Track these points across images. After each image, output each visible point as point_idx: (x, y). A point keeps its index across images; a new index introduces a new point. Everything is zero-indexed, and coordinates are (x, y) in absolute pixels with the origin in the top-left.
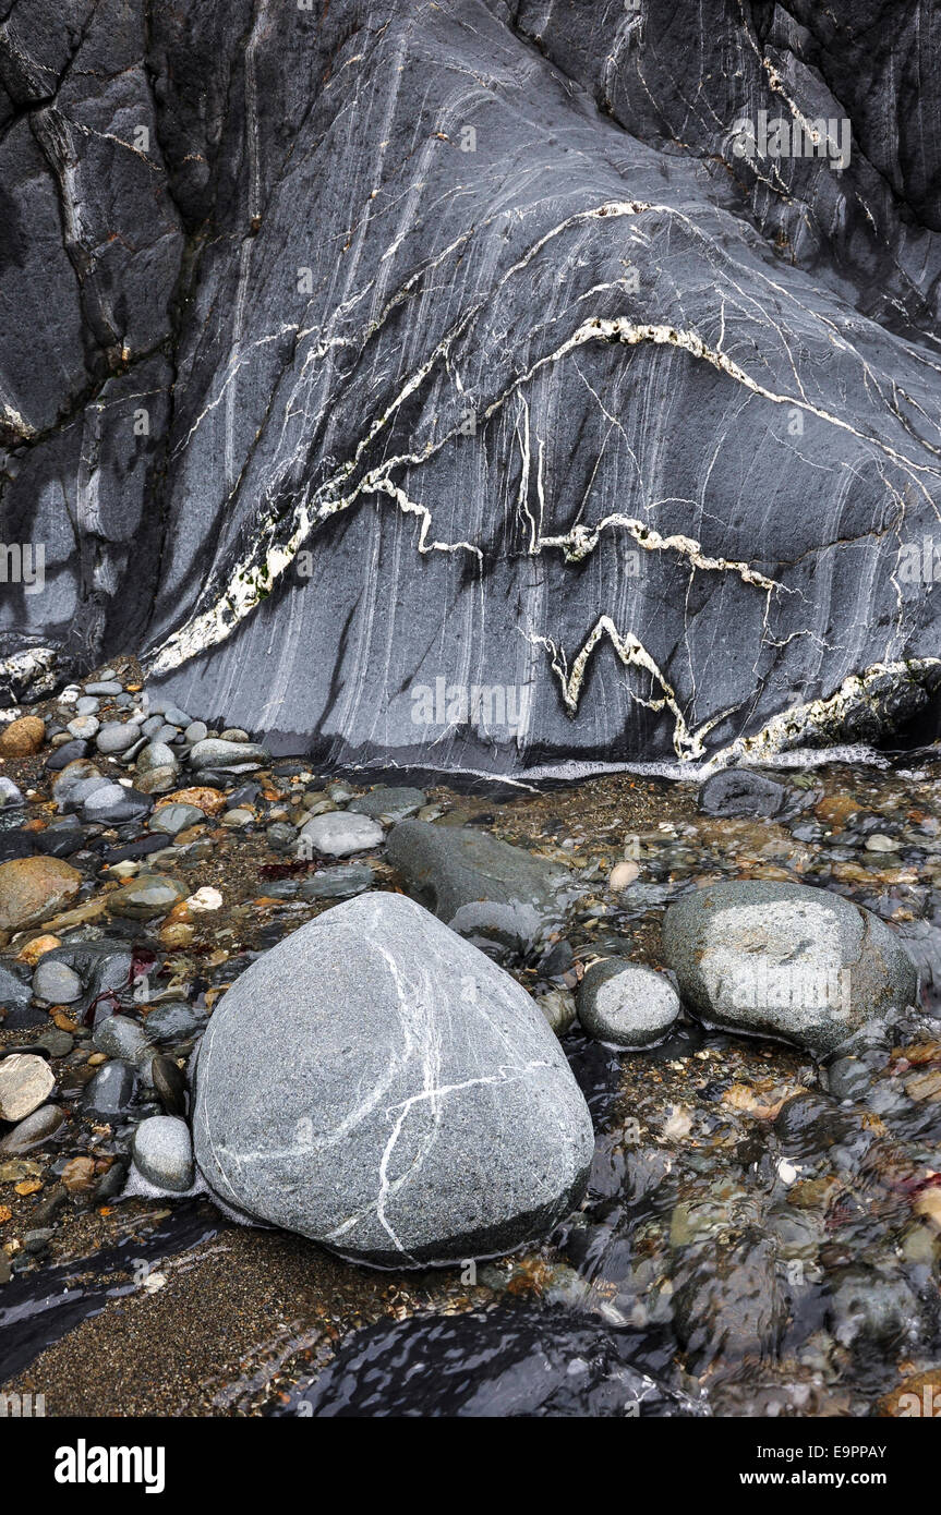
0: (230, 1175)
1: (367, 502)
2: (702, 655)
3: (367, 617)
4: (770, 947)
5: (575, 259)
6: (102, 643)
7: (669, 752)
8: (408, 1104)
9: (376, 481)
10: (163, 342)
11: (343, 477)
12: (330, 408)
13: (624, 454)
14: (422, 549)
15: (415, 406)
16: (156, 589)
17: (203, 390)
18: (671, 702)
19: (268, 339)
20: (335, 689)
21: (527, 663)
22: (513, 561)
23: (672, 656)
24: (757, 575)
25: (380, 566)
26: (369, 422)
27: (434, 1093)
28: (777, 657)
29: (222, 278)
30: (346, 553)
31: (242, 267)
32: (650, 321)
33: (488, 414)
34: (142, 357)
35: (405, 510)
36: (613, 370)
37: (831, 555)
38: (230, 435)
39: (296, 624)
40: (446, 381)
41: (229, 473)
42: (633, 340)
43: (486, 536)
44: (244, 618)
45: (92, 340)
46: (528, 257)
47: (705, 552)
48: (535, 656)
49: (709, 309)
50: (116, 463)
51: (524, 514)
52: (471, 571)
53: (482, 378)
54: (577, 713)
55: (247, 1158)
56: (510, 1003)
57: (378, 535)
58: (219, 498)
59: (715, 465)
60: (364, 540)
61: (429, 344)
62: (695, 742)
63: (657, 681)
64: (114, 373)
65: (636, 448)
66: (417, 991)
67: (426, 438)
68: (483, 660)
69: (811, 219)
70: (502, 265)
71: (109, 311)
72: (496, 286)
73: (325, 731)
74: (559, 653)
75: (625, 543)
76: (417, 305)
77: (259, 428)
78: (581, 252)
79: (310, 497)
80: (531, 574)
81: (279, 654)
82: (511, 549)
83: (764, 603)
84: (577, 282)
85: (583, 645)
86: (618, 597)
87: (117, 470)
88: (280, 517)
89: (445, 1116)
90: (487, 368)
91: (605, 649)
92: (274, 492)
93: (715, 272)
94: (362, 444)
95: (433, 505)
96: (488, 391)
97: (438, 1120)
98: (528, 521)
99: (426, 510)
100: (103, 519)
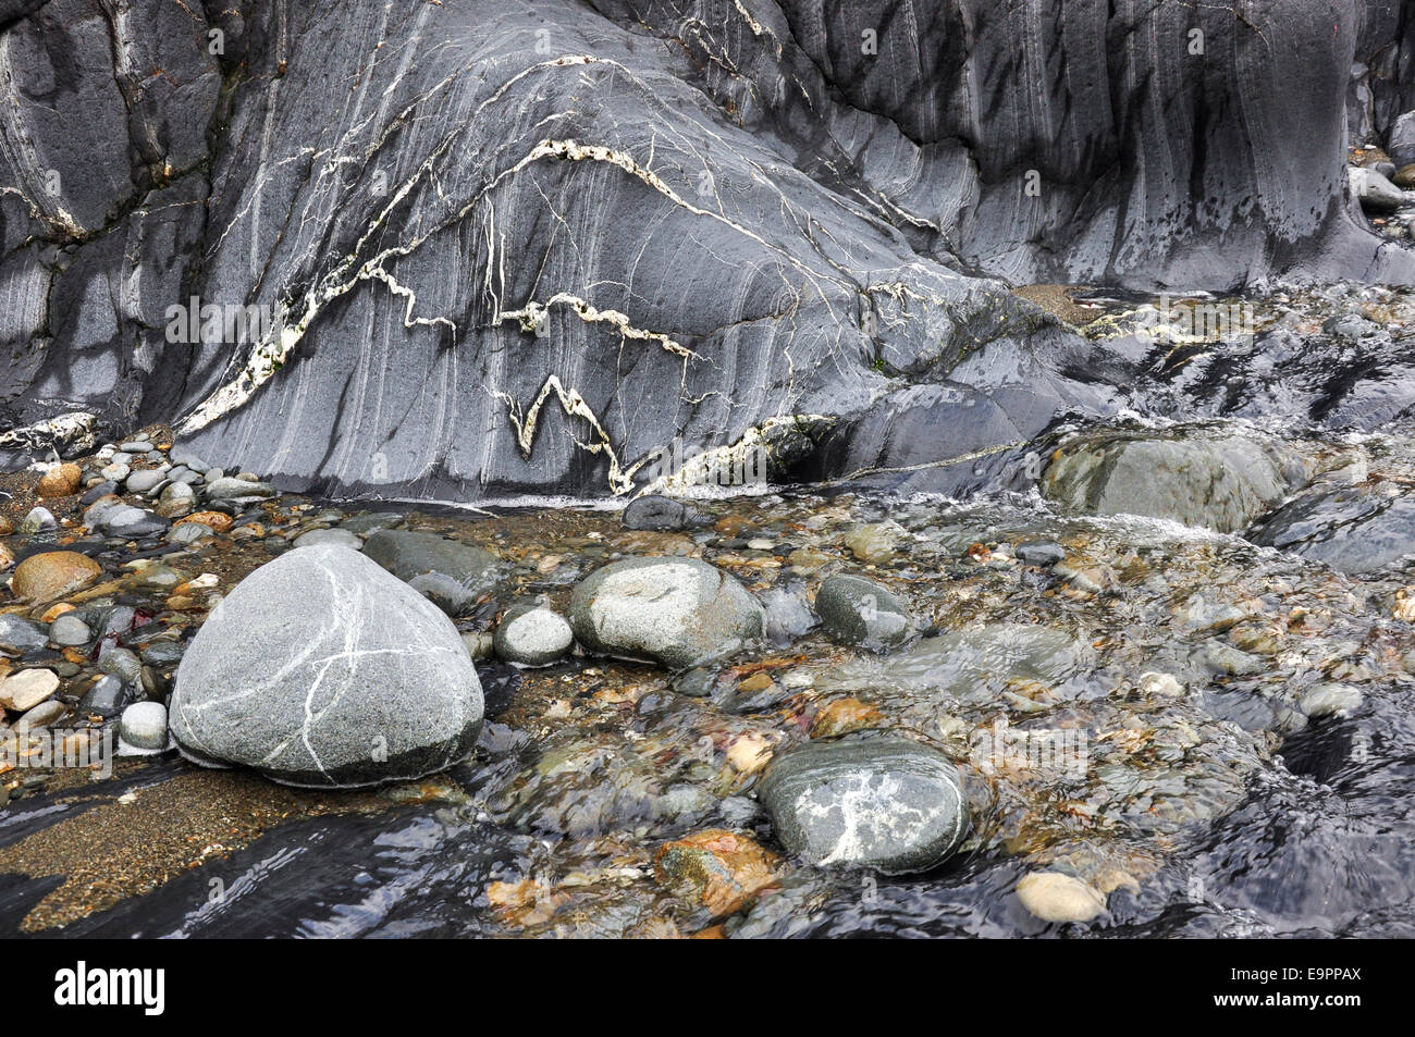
0: (192, 723)
1: (364, 287)
2: (631, 409)
3: (362, 380)
4: (644, 593)
5: (535, 95)
6: (138, 412)
7: (605, 488)
8: (330, 660)
9: (372, 269)
10: (201, 162)
11: (345, 267)
12: (337, 213)
13: (568, 245)
14: (407, 324)
15: (405, 209)
16: (188, 370)
17: (234, 202)
18: (607, 446)
19: (289, 159)
20: (334, 440)
21: (490, 414)
22: (480, 332)
23: (607, 409)
24: (676, 345)
25: (373, 339)
26: (368, 222)
27: (352, 655)
28: (693, 411)
29: (252, 111)
30: (346, 328)
31: (270, 103)
32: (591, 143)
33: (462, 214)
34: (182, 174)
35: (395, 292)
36: (561, 180)
37: (736, 332)
38: (255, 239)
39: (304, 389)
40: (430, 189)
41: (254, 270)
42: (577, 158)
43: (459, 312)
44: (260, 386)
45: (137, 157)
46: (498, 94)
47: (633, 324)
48: (496, 409)
49: (641, 138)
50: (156, 261)
51: (489, 293)
52: (447, 341)
53: (458, 186)
54: (530, 456)
55: (205, 706)
56: (426, 612)
57: (372, 313)
58: (245, 291)
59: (642, 257)
60: (361, 318)
61: (418, 161)
62: (626, 479)
63: (595, 428)
64: (157, 186)
65: (577, 242)
66: (348, 593)
67: (412, 234)
68: (455, 413)
69: (755, 92)
70: (477, 100)
71: (154, 133)
72: (472, 115)
73: (323, 474)
74: (516, 406)
75: (568, 316)
76: (409, 131)
77: (279, 232)
78: (540, 90)
79: (318, 284)
80: (495, 341)
81: (288, 413)
82: (478, 322)
83: (681, 369)
84: (536, 112)
85: (535, 399)
86: (563, 360)
87: (156, 267)
88: (293, 303)
89: (360, 669)
90: (463, 179)
91: (553, 402)
92: (289, 283)
93: (651, 113)
94: (361, 240)
95: (416, 288)
96: (462, 196)
97: (353, 671)
98: (492, 299)
99: (411, 292)
100: (143, 307)
